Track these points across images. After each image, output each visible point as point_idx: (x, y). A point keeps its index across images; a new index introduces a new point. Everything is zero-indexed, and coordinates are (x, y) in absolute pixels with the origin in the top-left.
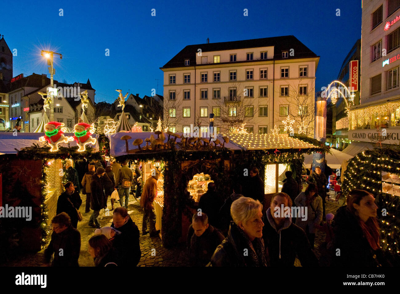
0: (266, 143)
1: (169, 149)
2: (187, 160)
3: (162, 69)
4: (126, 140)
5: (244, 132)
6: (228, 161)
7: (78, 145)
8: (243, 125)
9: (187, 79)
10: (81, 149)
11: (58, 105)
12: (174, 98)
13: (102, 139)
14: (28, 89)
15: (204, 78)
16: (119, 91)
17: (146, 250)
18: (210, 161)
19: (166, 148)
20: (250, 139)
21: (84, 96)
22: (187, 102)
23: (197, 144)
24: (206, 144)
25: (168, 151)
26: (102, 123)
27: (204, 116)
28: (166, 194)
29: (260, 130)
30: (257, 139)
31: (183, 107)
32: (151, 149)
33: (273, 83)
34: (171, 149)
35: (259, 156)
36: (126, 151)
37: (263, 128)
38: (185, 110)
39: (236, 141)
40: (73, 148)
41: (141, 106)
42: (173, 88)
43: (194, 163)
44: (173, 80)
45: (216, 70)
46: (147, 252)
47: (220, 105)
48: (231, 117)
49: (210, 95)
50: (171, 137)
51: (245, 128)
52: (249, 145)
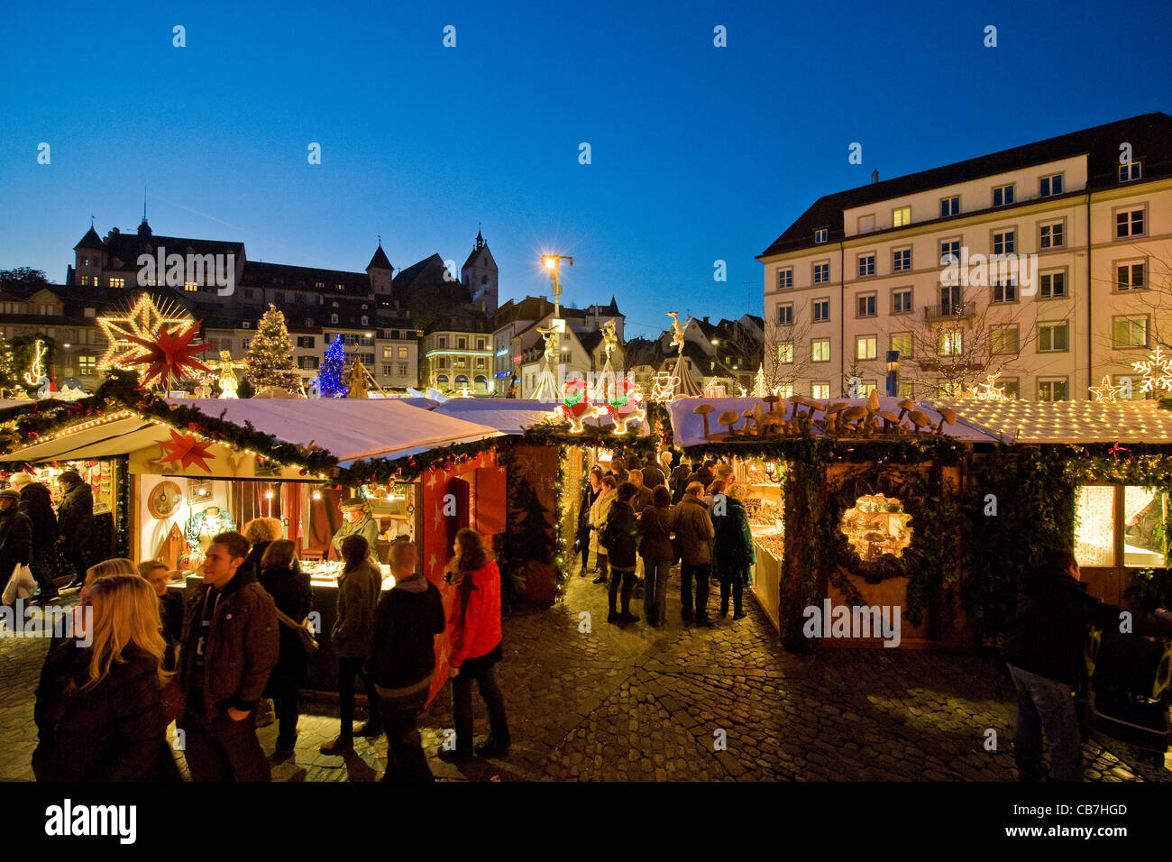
0: (1075, 426)
1: (795, 434)
2: (842, 461)
3: (761, 259)
4: (704, 414)
5: (992, 394)
6: (953, 469)
7: (614, 421)
8: (991, 378)
9: (821, 274)
10: (620, 431)
11: (565, 349)
12: (790, 319)
13: (654, 410)
14: (520, 324)
15: (867, 267)
16: (672, 315)
17: (745, 647)
18: (901, 467)
19: (790, 432)
20: (1020, 414)
21: (608, 330)
22: (821, 328)
23: (866, 425)
24: (891, 426)
25: (794, 439)
26: (648, 379)
27: (867, 356)
28: (789, 532)
29: (1042, 388)
30: (1042, 415)
31: (812, 339)
32: (755, 433)
33: (1086, 257)
34: (803, 435)
35: (1055, 461)
36: (703, 435)
37: (1052, 385)
38: (816, 346)
39: (977, 418)
40: (605, 427)
41: (715, 342)
42: (786, 298)
43: (859, 470)
44: (786, 280)
45: (900, 244)
46: (748, 652)
47: (912, 329)
48: (947, 356)
49: (884, 305)
50: (800, 408)
51: (998, 385)
52: (1019, 431)
